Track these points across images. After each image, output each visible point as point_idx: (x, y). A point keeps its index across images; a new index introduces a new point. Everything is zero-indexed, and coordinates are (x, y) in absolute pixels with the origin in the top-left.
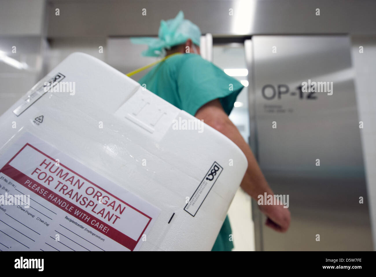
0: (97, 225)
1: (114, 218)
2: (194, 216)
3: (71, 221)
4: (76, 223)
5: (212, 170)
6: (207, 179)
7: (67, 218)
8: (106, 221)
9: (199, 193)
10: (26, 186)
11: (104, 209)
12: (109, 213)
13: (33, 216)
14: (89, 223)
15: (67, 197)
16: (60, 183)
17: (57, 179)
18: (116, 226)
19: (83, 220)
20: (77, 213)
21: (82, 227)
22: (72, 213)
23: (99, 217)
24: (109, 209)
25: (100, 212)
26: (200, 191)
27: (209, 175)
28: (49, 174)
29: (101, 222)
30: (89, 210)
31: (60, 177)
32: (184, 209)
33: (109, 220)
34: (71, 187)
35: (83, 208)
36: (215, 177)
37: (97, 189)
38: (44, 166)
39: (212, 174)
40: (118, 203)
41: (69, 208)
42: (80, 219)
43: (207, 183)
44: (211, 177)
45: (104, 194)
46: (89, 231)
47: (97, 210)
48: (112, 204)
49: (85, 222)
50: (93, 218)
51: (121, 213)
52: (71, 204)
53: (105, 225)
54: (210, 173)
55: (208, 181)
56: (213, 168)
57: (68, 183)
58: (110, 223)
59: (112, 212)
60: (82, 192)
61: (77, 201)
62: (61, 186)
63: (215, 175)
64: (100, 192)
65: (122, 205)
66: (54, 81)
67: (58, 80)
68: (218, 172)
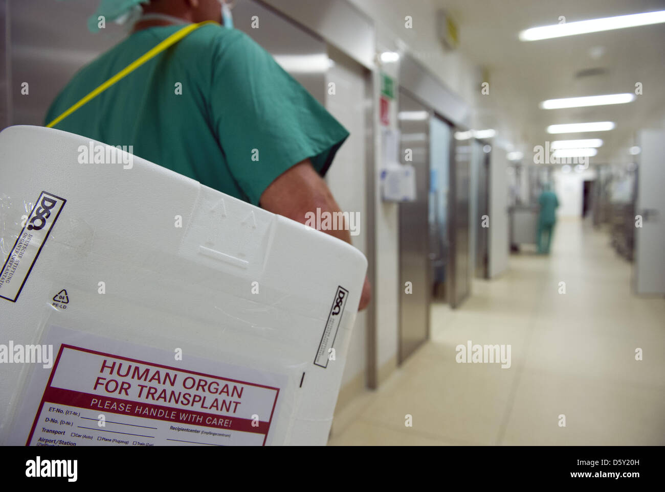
0: (215, 422)
1: (233, 405)
2: (325, 368)
3: (179, 429)
4: (187, 430)
5: (338, 299)
6: (334, 314)
7: (172, 428)
8: (224, 413)
9: (327, 337)
10: (95, 407)
11: (216, 400)
12: (224, 402)
14: (204, 424)
15: (161, 402)
16: (143, 387)
17: (135, 383)
18: (238, 415)
19: (194, 423)
20: (183, 417)
21: (197, 432)
22: (177, 420)
23: (213, 411)
24: (222, 397)
25: (212, 406)
26: (327, 334)
27: (334, 309)
28: (120, 380)
29: (219, 417)
30: (197, 407)
31: (139, 378)
32: (314, 363)
33: (228, 410)
34: (160, 388)
35: (188, 408)
36: (342, 307)
37: (197, 378)
38: (107, 370)
39: (338, 305)
40: (231, 385)
41: (169, 415)
42: (190, 423)
43: (334, 320)
44: (337, 310)
45: (209, 380)
46: (207, 433)
47: (208, 403)
48: (225, 390)
49: (198, 424)
50: (205, 415)
51: (239, 396)
52: (170, 410)
53: (225, 418)
54: (335, 304)
55: (335, 316)
56: (337, 297)
57: (154, 383)
58: (231, 414)
59: (228, 399)
60: (178, 388)
61: (177, 402)
62: (145, 391)
63: (341, 305)
64: (202, 380)
65: (237, 386)
66: (44, 213)
67: (54, 211)
68: (343, 300)
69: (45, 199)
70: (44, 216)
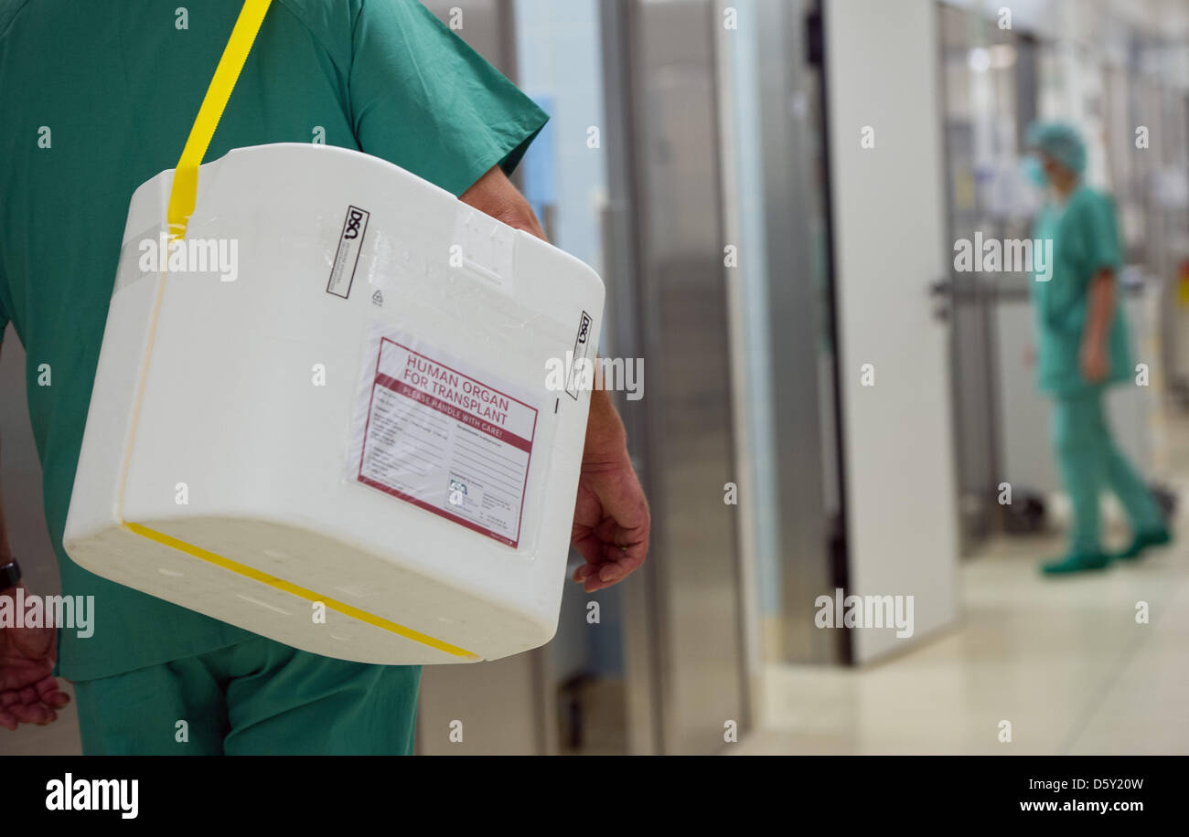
0: (488, 429)
1: (501, 417)
3: (464, 429)
4: (469, 431)
5: (583, 325)
6: (580, 342)
7: (459, 427)
8: (494, 422)
10: (406, 394)
11: (488, 409)
12: (494, 412)
13: (429, 431)
14: (480, 429)
15: (448, 401)
16: (436, 384)
17: (431, 379)
18: (507, 427)
19: (473, 426)
20: (465, 418)
21: (477, 435)
22: (461, 419)
23: (486, 418)
24: (492, 407)
25: (486, 413)
27: (580, 336)
28: (421, 374)
29: (492, 426)
30: (474, 412)
31: (433, 375)
33: (498, 420)
34: (448, 387)
35: (467, 410)
37: (474, 384)
38: (412, 364)
39: (583, 332)
40: (499, 397)
41: (456, 413)
42: (470, 424)
44: (582, 338)
45: (482, 388)
46: (484, 438)
47: (483, 411)
48: (493, 400)
49: (476, 427)
50: (482, 421)
51: (506, 409)
52: (457, 409)
53: (496, 428)
55: (582, 344)
56: (583, 323)
57: (443, 382)
58: (499, 424)
59: (497, 410)
60: (459, 390)
61: (460, 402)
62: (438, 387)
63: (586, 333)
64: (478, 387)
65: (504, 399)
66: (355, 224)
67: (362, 222)
68: (588, 328)
69: (353, 212)
70: (356, 226)
